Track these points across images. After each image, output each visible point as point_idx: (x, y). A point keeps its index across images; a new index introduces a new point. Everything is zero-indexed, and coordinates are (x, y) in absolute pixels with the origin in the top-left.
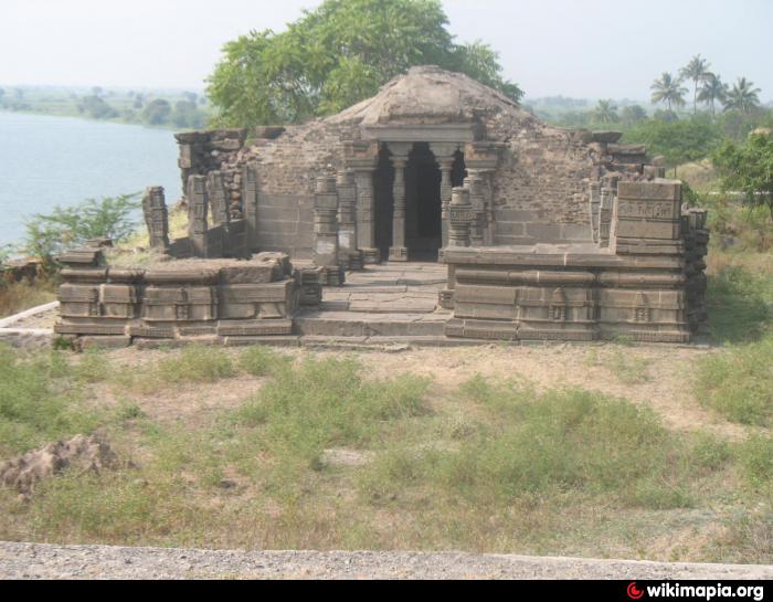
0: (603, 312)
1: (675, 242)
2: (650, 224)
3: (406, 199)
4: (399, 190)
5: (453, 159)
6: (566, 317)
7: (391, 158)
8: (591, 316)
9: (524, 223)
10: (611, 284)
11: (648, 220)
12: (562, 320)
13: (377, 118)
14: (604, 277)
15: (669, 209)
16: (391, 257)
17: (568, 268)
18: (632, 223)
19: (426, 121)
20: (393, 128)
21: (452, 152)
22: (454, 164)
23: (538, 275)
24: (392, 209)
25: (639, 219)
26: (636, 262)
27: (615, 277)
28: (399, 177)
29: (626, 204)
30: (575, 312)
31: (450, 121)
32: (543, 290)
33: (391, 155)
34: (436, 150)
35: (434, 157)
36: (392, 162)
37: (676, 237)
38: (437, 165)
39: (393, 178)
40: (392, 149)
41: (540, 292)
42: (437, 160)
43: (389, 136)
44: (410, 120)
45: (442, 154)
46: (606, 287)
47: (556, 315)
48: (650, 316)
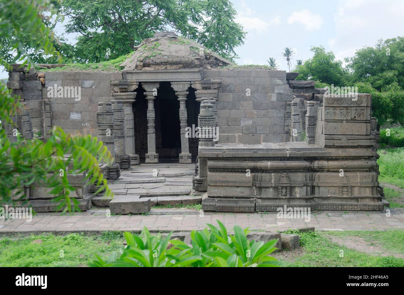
0: (317, 190)
1: (368, 137)
2: (349, 124)
3: (156, 121)
4: (151, 114)
5: (188, 93)
6: (291, 194)
7: (145, 93)
8: (309, 194)
9: (236, 135)
10: (321, 169)
11: (347, 121)
12: (288, 196)
13: (134, 66)
14: (316, 164)
15: (363, 113)
16: (147, 160)
17: (291, 158)
18: (336, 124)
19: (169, 67)
20: (146, 72)
21: (186, 88)
22: (188, 96)
23: (269, 164)
24: (147, 128)
25: (341, 121)
26: (340, 153)
27: (325, 163)
28: (151, 106)
29: (331, 110)
30: (297, 190)
31: (184, 67)
32: (273, 174)
33: (145, 91)
34: (175, 87)
35: (174, 92)
36: (146, 96)
37: (369, 133)
38: (177, 97)
39: (146, 107)
40: (145, 87)
41: (271, 176)
42: (176, 93)
43: (143, 78)
44: (157, 67)
45: (180, 89)
46: (318, 171)
47: (284, 194)
48: (352, 192)
